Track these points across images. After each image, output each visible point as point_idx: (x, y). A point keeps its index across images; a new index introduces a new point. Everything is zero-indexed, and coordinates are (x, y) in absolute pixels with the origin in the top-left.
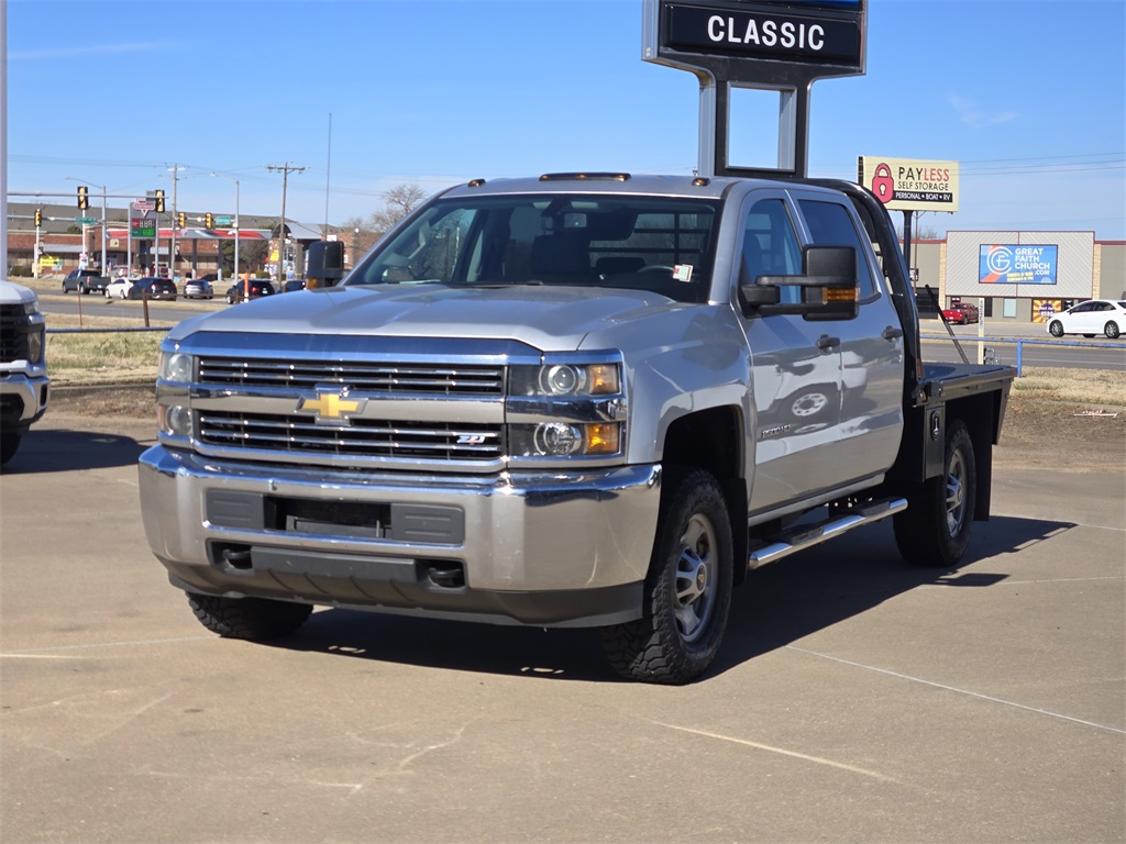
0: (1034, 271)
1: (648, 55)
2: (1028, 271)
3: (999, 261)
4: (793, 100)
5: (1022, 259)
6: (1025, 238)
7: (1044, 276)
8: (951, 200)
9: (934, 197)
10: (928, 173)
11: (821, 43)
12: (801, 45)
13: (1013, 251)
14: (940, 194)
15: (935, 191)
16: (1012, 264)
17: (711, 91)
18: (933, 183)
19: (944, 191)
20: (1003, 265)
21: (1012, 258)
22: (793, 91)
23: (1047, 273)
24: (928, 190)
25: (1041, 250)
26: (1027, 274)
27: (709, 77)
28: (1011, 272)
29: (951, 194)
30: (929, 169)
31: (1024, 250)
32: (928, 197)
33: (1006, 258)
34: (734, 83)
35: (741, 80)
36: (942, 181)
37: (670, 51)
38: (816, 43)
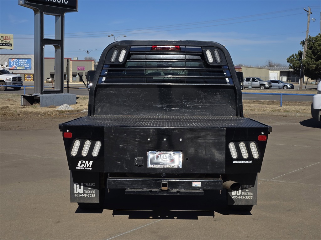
0: (25, 66)
1: (21, 3)
2: (23, 66)
3: (15, 63)
4: (60, 18)
5: (21, 62)
6: (22, 57)
7: (28, 67)
8: (11, 46)
9: (6, 45)
10: (5, 38)
11: (67, 2)
12: (62, 2)
13: (19, 60)
14: (8, 44)
15: (7, 43)
16: (18, 64)
17: (39, 15)
18: (6, 41)
19: (9, 43)
20: (16, 64)
21: (18, 62)
22: (60, 16)
23: (29, 67)
24: (4, 43)
25: (26, 60)
26: (23, 67)
27: (38, 11)
28: (18, 66)
29: (11, 44)
30: (5, 37)
31: (22, 60)
32: (5, 45)
33: (17, 62)
34: (46, 13)
35: (47, 12)
36: (9, 40)
37: (28, 2)
38: (66, 2)
